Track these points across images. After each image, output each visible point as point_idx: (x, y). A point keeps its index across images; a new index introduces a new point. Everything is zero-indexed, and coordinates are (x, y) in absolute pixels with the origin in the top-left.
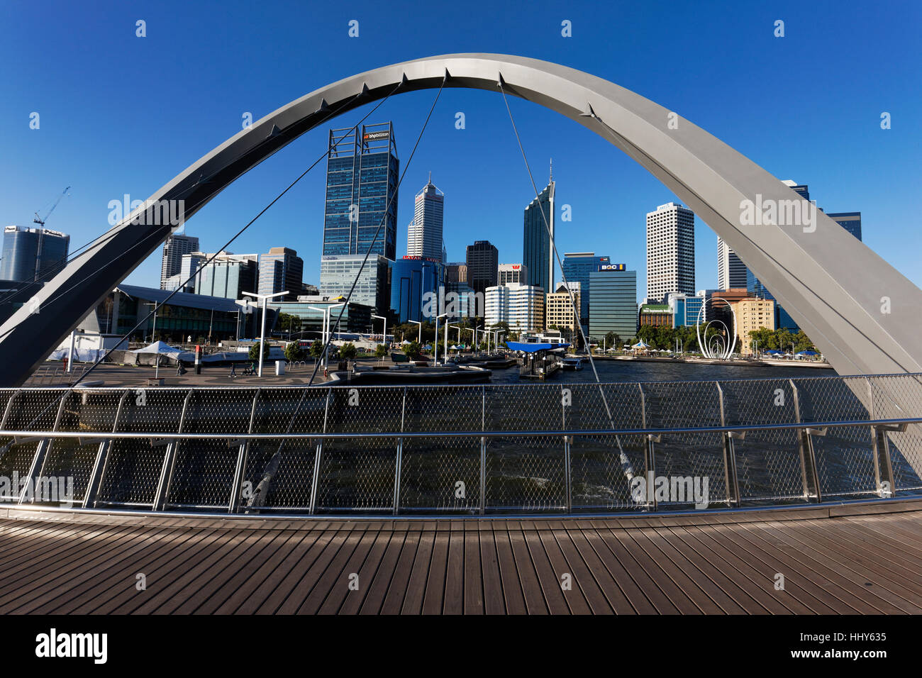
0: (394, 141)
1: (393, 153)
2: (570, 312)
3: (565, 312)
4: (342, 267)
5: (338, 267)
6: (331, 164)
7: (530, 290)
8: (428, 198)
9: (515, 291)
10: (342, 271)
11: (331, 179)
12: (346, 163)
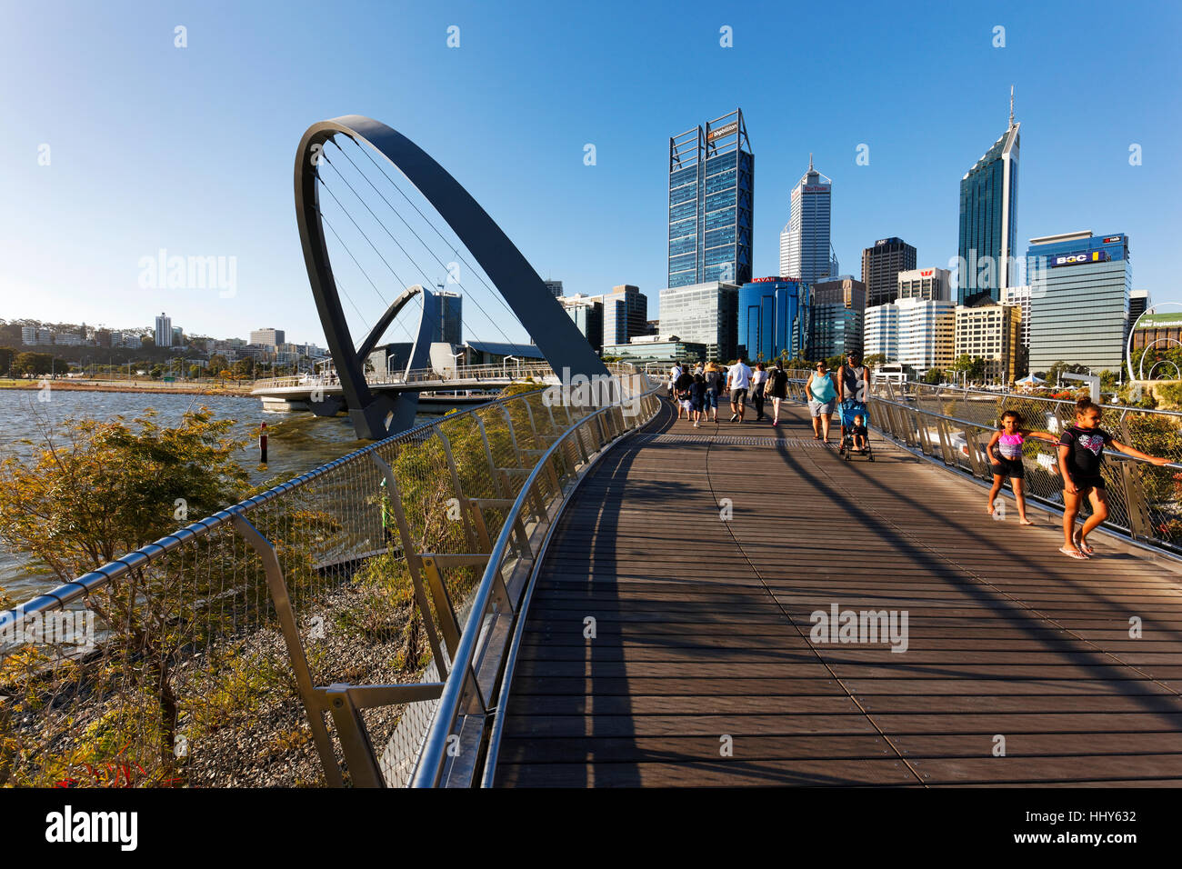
0: (745, 134)
1: (745, 148)
2: (995, 335)
3: (986, 336)
4: (681, 301)
5: (676, 301)
6: (675, 179)
7: (929, 307)
8: (807, 192)
9: (908, 310)
10: (681, 305)
11: (674, 197)
12: (689, 174)
